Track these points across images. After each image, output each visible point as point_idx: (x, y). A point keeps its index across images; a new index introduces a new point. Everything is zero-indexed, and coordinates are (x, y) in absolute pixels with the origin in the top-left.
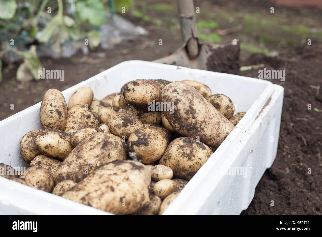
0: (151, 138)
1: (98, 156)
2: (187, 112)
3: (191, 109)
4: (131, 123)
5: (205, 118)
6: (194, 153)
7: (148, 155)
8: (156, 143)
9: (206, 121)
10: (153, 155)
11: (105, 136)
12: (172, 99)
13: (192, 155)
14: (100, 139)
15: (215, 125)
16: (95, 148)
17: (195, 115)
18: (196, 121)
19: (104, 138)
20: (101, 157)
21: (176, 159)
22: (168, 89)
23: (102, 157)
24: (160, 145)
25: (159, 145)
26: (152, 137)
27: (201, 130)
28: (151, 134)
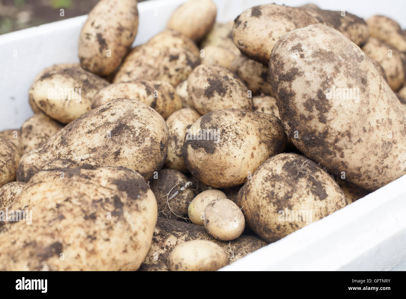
0: (227, 138)
1: (94, 150)
2: (309, 102)
3: (319, 98)
4: (222, 91)
5: (350, 127)
6: (292, 200)
7: (211, 173)
8: (233, 153)
9: (352, 133)
10: (220, 176)
11: (127, 112)
12: (284, 66)
13: (287, 204)
14: (115, 116)
15: (376, 146)
16: (97, 131)
17: (326, 114)
18: (326, 129)
19: (122, 116)
20: (99, 154)
21: (255, 200)
22: (286, 41)
23: (102, 153)
24: (243, 159)
25: (239, 158)
26: (230, 137)
27: (337, 152)
28: (230, 130)
